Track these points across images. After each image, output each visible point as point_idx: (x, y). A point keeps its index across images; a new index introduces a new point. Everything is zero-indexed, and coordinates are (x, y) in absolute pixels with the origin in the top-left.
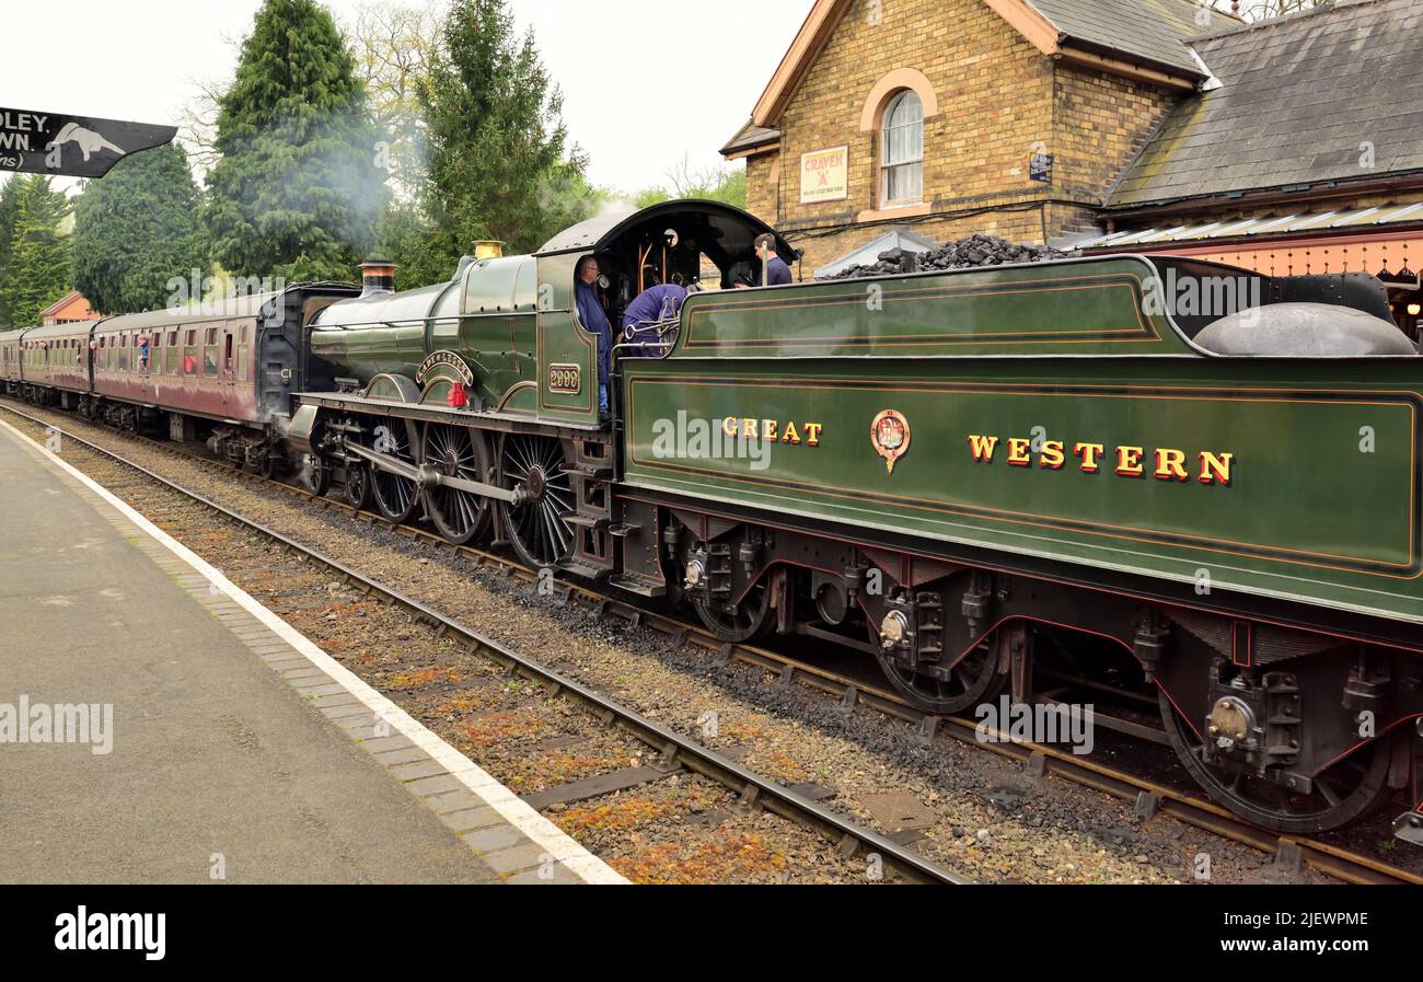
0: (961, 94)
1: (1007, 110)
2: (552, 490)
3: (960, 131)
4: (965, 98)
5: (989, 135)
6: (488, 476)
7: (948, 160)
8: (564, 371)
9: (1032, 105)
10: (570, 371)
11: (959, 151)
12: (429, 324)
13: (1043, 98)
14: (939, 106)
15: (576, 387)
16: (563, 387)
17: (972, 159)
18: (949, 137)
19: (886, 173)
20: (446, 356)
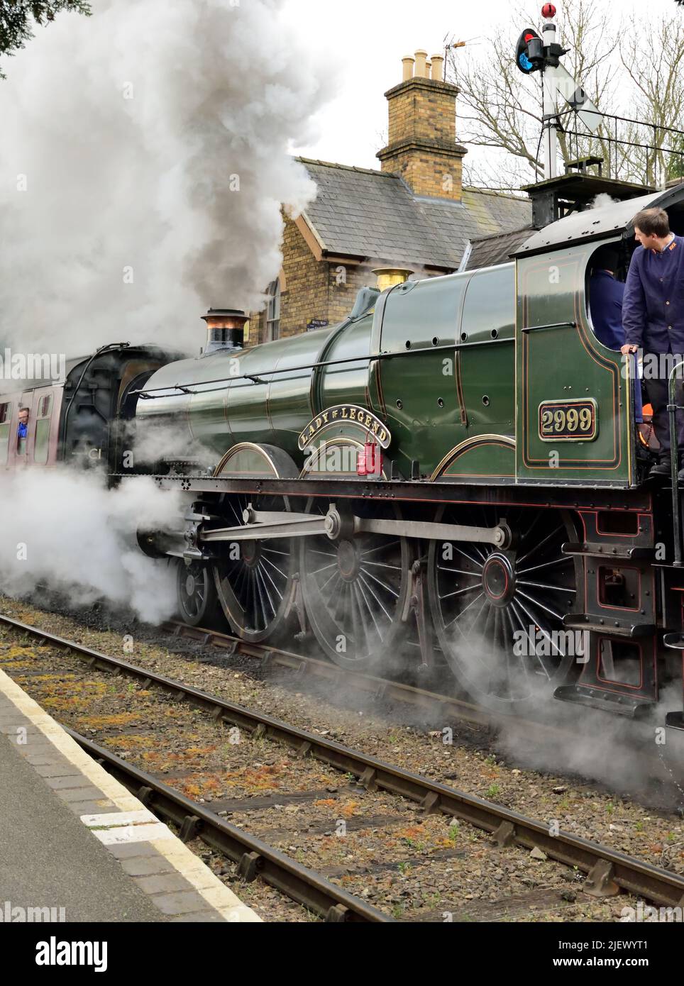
0: (295, 279)
1: (312, 291)
2: (524, 588)
3: (295, 302)
4: (296, 282)
5: (304, 305)
6: (410, 573)
7: (290, 320)
8: (566, 410)
9: (320, 289)
10: (578, 409)
11: (294, 314)
12: (319, 372)
13: (325, 285)
14: (287, 285)
15: (590, 430)
16: (566, 432)
17: (298, 320)
18: (290, 305)
19: (270, 325)
20: (348, 411)
